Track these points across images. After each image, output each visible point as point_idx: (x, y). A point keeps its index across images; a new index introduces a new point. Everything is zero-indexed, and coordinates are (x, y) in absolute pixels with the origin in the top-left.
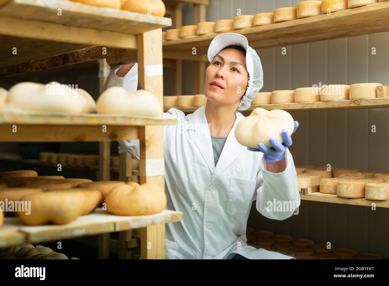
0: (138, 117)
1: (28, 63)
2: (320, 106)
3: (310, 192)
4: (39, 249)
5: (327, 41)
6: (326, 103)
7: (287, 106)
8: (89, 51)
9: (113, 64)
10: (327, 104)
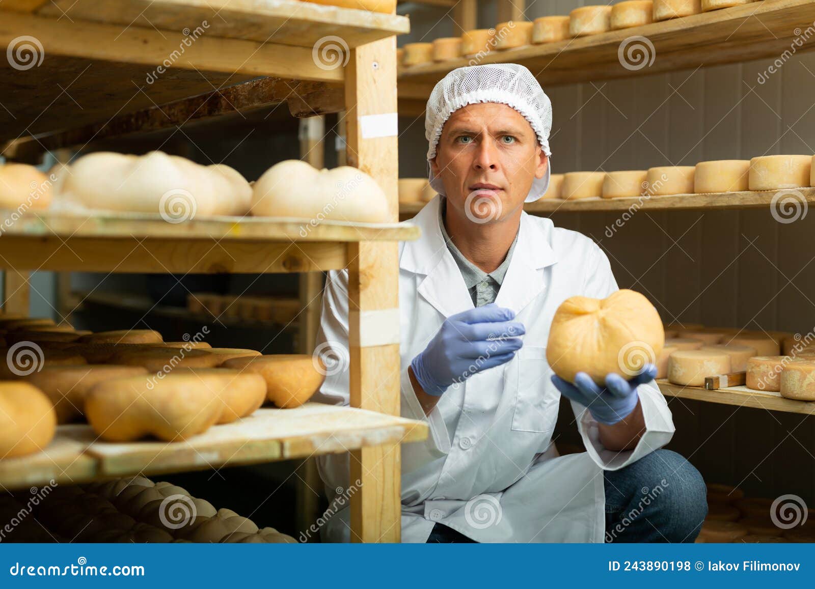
0: (333, 222)
1: (146, 112)
2: (747, 201)
3: (724, 386)
4: (161, 489)
5: (740, 65)
6: (759, 194)
7: (677, 200)
8: (257, 85)
9: (302, 113)
10: (761, 196)
